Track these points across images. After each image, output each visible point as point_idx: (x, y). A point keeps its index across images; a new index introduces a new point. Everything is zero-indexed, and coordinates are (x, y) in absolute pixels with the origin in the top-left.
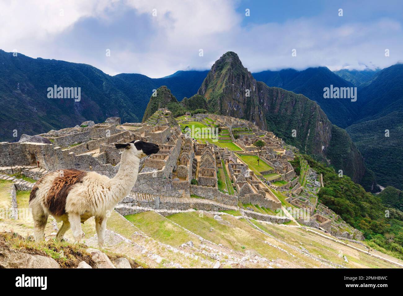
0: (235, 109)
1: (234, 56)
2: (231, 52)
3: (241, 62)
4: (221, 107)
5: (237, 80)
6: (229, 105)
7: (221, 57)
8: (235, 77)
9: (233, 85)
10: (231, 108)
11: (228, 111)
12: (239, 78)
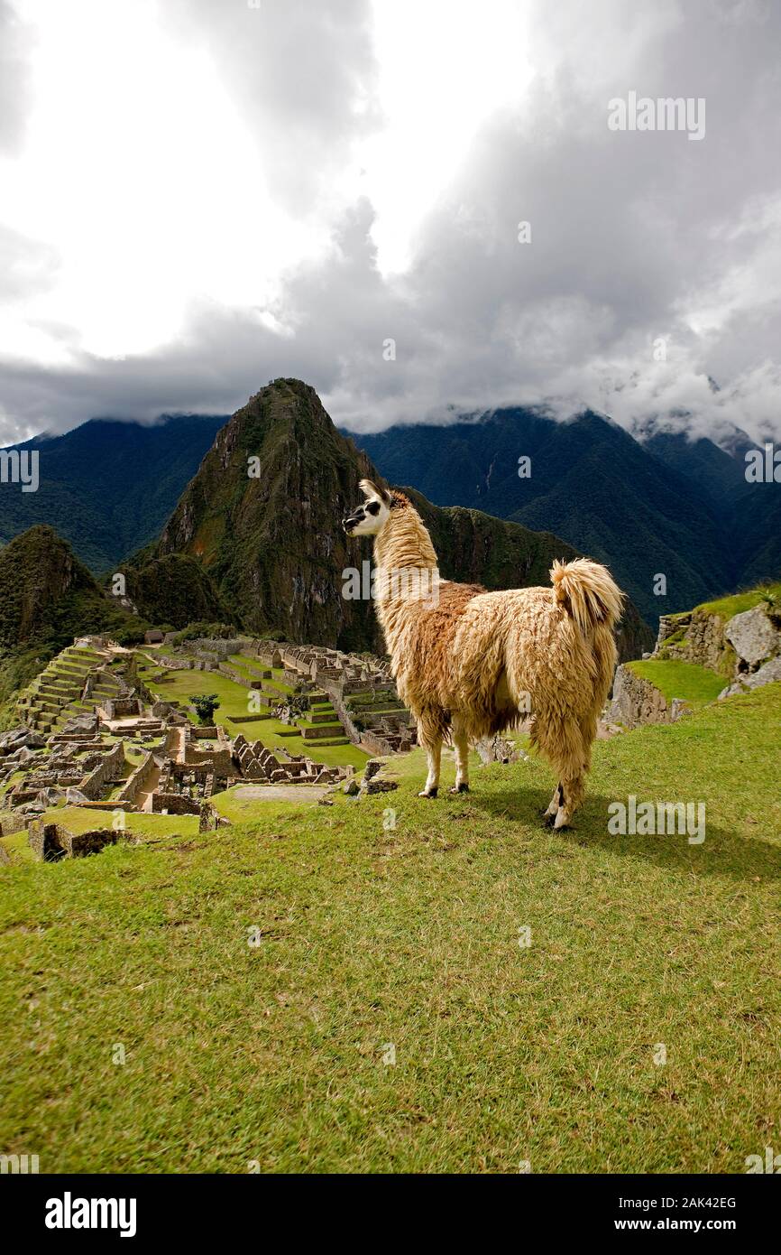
0: (318, 598)
1: (303, 395)
2: (291, 383)
3: (328, 415)
4: (268, 595)
5: (320, 484)
6: (297, 585)
7: (251, 398)
8: (312, 475)
9: (306, 505)
10: (302, 595)
11: (291, 609)
12: (326, 478)
